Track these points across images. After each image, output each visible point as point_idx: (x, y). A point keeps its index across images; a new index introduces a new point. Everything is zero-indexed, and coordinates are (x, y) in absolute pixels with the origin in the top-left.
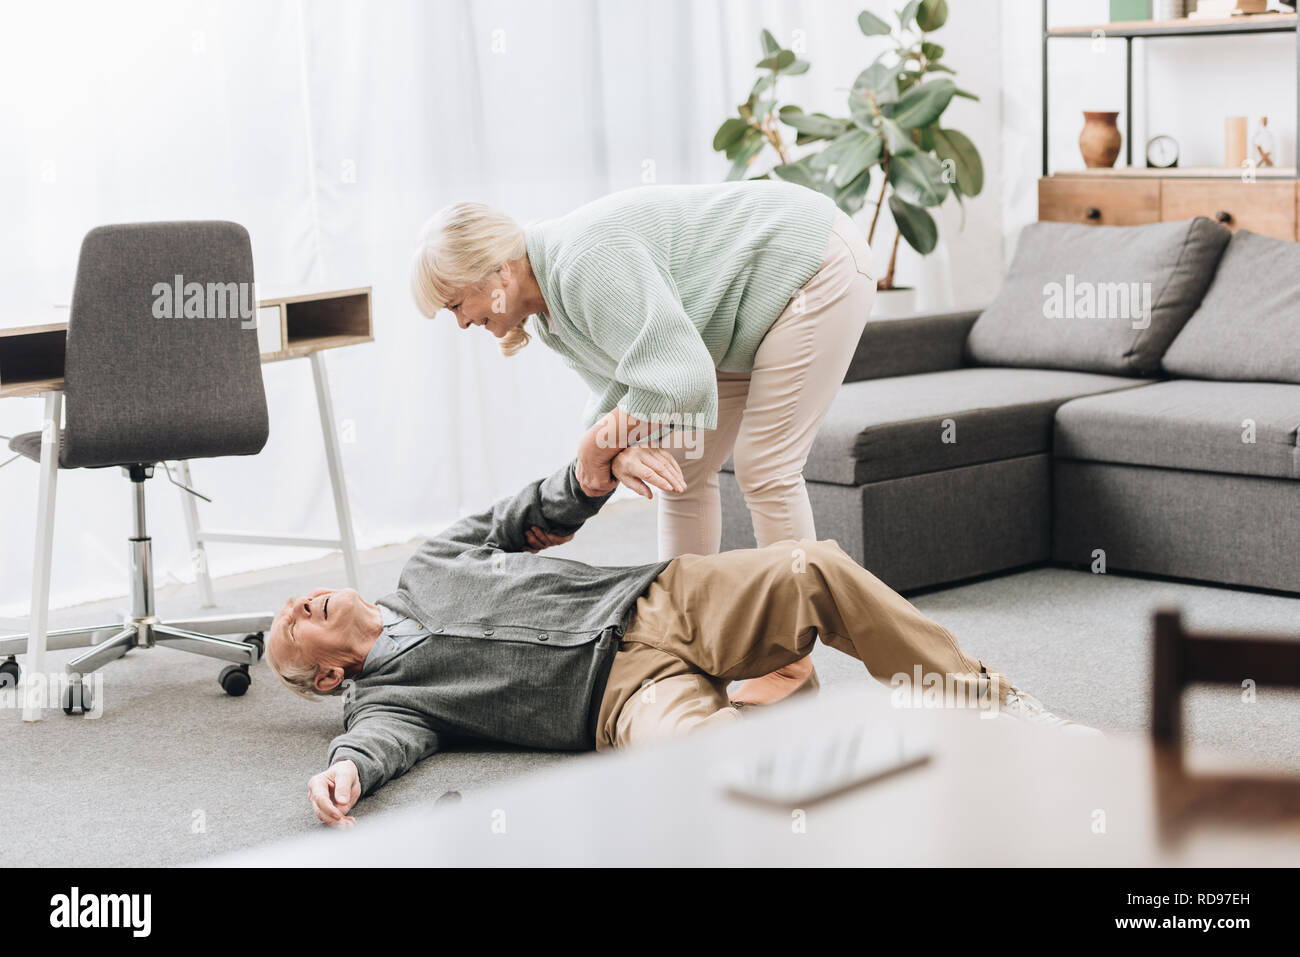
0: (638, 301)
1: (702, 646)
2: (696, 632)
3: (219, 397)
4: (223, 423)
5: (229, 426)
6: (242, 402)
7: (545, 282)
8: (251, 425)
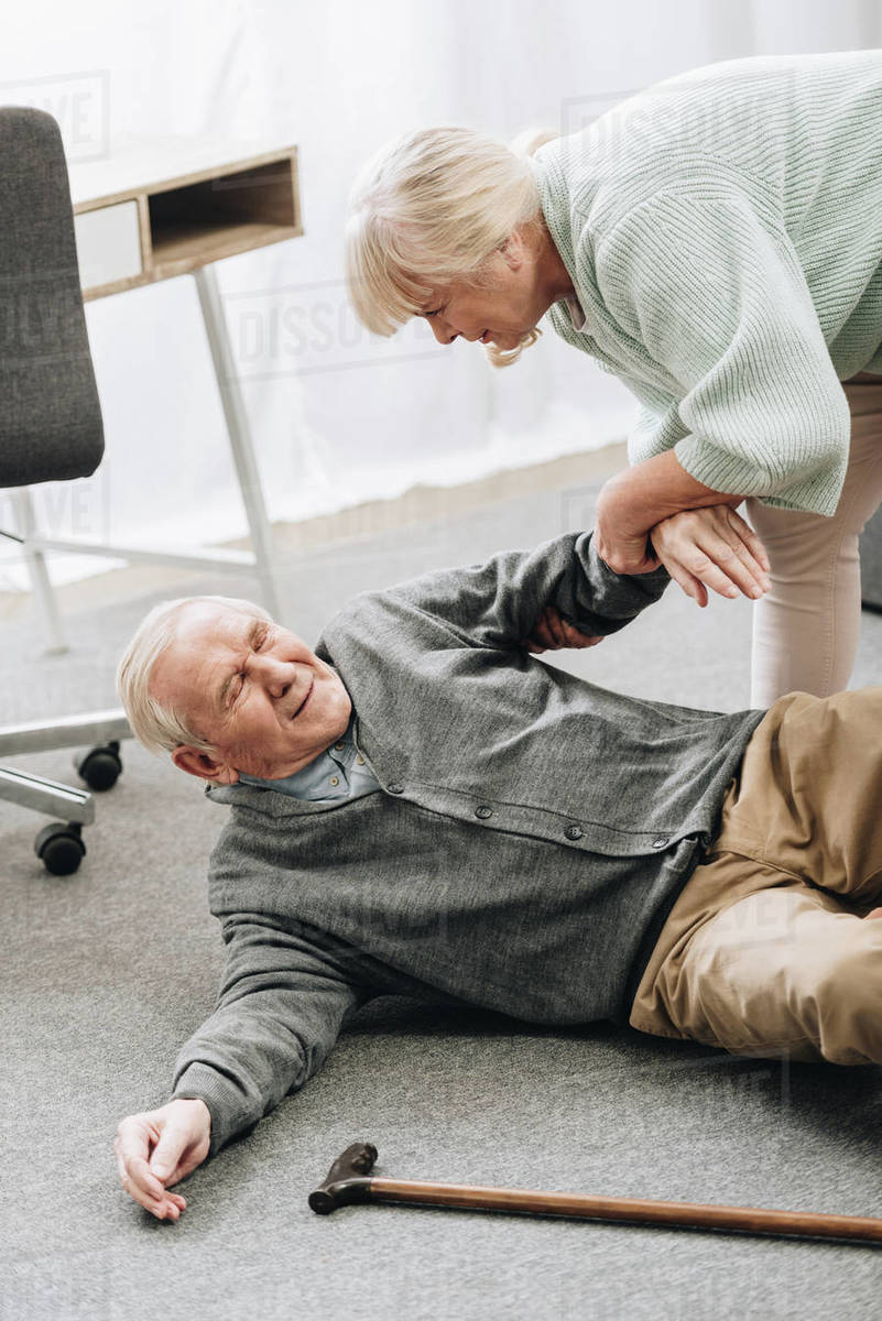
0: (727, 295)
1: (826, 846)
2: (816, 826)
3: (18, 396)
4: (27, 436)
5: (36, 441)
6: (56, 401)
7: (570, 253)
8: (74, 437)
